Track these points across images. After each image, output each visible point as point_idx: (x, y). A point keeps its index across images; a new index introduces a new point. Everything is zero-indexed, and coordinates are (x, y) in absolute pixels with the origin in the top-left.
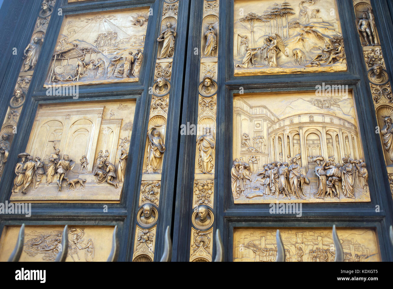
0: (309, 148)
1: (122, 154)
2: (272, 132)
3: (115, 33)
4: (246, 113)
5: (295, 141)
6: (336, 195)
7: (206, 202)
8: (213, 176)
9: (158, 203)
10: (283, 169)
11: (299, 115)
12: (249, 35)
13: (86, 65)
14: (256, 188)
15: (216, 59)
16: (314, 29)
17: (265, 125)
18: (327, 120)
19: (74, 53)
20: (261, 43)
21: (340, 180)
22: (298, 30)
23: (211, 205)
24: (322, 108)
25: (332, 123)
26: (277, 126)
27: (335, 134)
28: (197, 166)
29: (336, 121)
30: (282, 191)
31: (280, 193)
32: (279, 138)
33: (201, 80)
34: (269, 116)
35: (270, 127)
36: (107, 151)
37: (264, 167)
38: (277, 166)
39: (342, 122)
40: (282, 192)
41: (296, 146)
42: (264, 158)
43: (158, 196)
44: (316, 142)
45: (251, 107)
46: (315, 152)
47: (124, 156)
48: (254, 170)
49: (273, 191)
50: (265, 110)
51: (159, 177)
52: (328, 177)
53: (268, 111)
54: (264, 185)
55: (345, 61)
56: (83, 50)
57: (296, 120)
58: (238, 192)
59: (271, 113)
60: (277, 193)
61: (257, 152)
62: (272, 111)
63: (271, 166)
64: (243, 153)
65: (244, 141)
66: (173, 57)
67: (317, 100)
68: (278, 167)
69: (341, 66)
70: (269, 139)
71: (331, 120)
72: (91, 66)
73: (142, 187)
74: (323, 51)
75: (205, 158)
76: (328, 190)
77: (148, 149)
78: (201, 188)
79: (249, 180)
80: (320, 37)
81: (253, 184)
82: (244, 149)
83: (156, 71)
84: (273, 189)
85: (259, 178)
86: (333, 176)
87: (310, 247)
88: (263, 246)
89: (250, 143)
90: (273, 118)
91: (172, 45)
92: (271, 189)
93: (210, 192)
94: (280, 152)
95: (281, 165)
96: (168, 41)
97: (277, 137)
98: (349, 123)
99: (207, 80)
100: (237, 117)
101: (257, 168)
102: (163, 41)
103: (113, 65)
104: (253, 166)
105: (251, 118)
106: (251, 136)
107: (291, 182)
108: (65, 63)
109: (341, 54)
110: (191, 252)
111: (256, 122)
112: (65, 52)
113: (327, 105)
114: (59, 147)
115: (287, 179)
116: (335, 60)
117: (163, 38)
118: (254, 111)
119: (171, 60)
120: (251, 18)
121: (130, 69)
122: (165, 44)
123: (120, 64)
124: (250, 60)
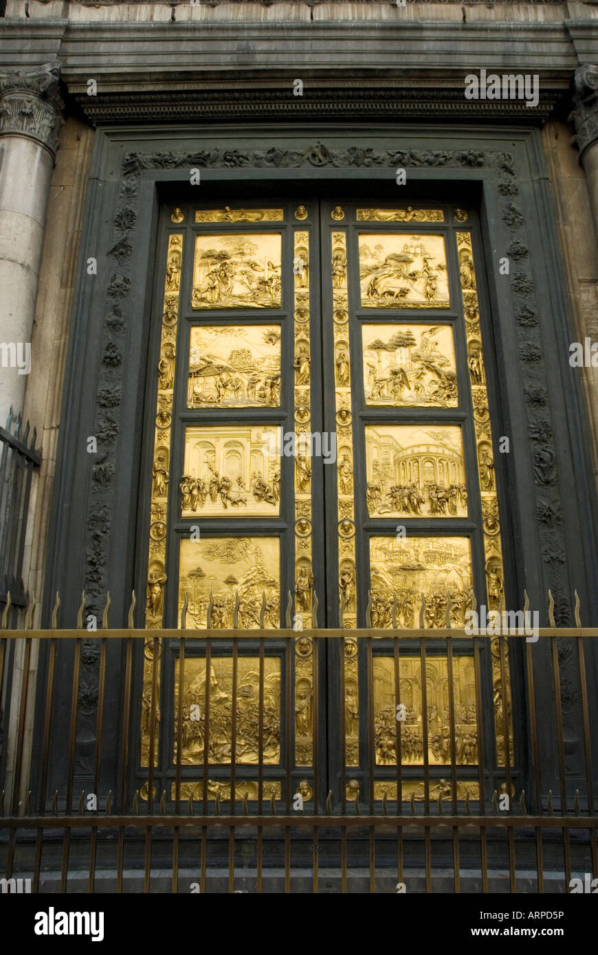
0: (426, 474)
1: (275, 477)
3: (249, 352)
4: (376, 441)
5: (415, 468)
6: (444, 512)
7: (349, 517)
8: (352, 496)
9: (310, 518)
10: (406, 491)
11: (419, 446)
12: (377, 366)
13: (225, 386)
15: (349, 390)
16: (433, 364)
17: (392, 453)
18: (440, 450)
19: (209, 371)
20: (387, 375)
21: (447, 501)
22: (417, 365)
23: (353, 519)
24: (436, 440)
25: (443, 453)
26: (401, 455)
28: (339, 488)
29: (447, 452)
30: (405, 508)
31: (404, 510)
32: (403, 464)
33: (337, 410)
34: (394, 445)
35: (395, 455)
36: (259, 473)
37: (391, 489)
38: (401, 488)
39: (451, 452)
41: (416, 472)
42: (391, 481)
43: (310, 512)
44: (430, 469)
45: (380, 437)
46: (430, 477)
47: (278, 478)
48: (383, 491)
49: (399, 509)
51: (309, 497)
52: (439, 499)
53: (393, 441)
54: (391, 503)
55: (456, 399)
56: (218, 368)
57: (416, 450)
58: (372, 509)
59: (396, 442)
60: (402, 510)
61: (385, 476)
62: (397, 440)
63: (397, 489)
65: (375, 466)
66: (309, 383)
67: (433, 433)
69: (453, 403)
70: (395, 464)
71: (443, 451)
72: (229, 387)
73: (296, 505)
74: (440, 387)
75: (346, 481)
76: (439, 509)
77: (296, 472)
78: (343, 505)
79: (380, 499)
80: (439, 375)
81: (383, 503)
82: (375, 473)
83: (295, 398)
84: (399, 506)
85: (387, 497)
86: (443, 498)
87: (424, 549)
88: (390, 549)
89: (380, 468)
90: (398, 447)
91: (308, 372)
92: (397, 507)
93: (350, 509)
94: (404, 476)
95: (404, 488)
96: (305, 367)
97: (401, 464)
98: (457, 454)
99: (344, 412)
100: (369, 445)
101: (387, 489)
102: (300, 367)
103: (252, 387)
104: (383, 488)
105: (380, 446)
106: (381, 462)
107: (412, 502)
108: (201, 380)
109: (454, 392)
110: (340, 553)
111: (384, 450)
112: (201, 370)
113: (441, 437)
114: (216, 469)
115: (409, 499)
116: (448, 396)
117: (298, 363)
118: (382, 440)
119: (308, 387)
120: (378, 346)
121: (271, 394)
122: (302, 370)
123: (258, 386)
124: (379, 393)
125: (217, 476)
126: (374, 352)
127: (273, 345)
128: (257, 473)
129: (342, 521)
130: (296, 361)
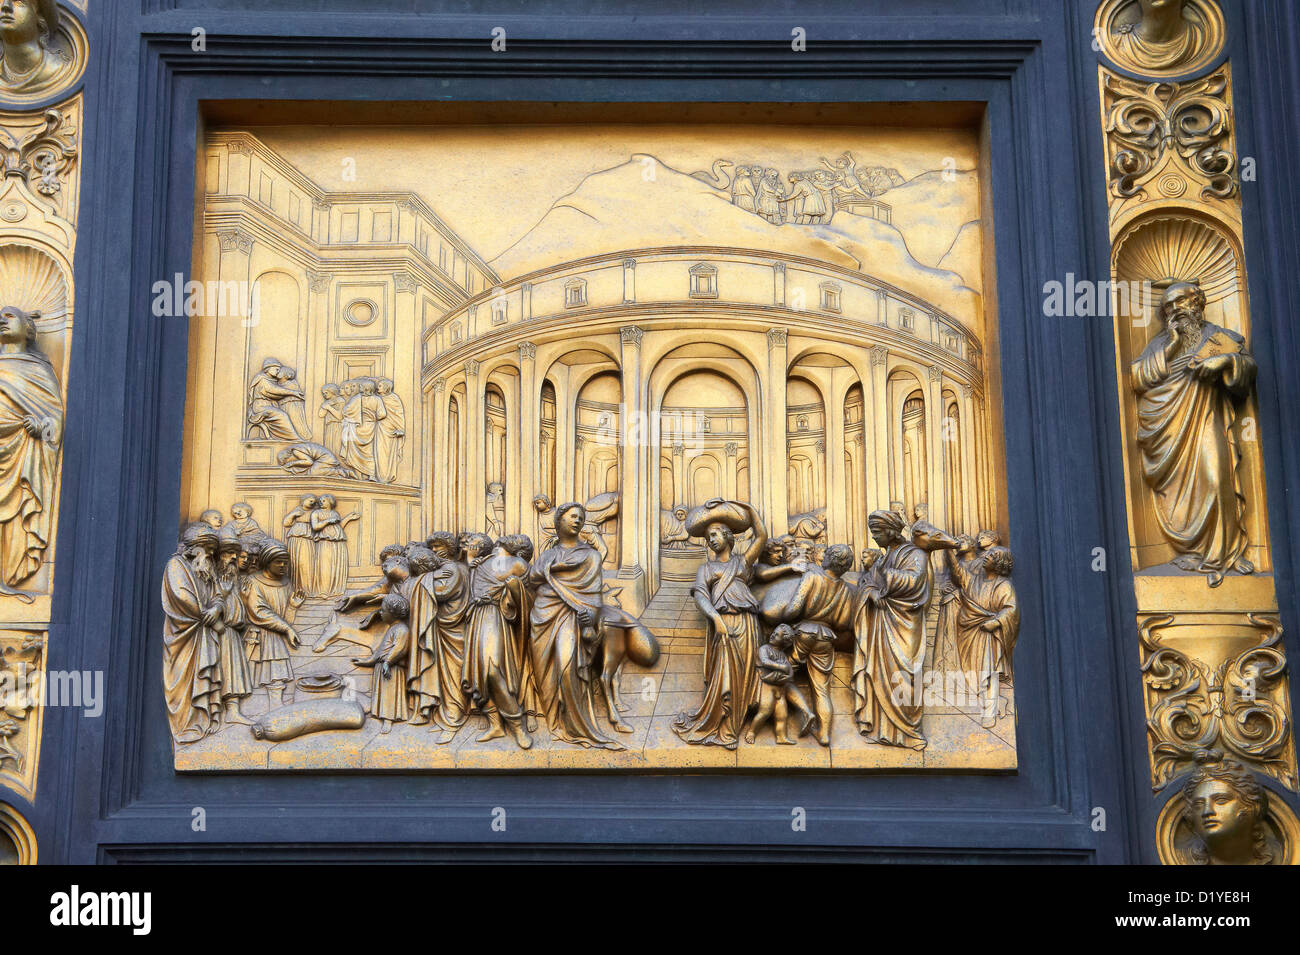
0: (677, 460)
2: (446, 359)
4: (283, 235)
5: (591, 418)
6: (809, 730)
8: (41, 610)
11: (628, 259)
14: (322, 682)
17: (407, 312)
18: (804, 292)
21: (846, 646)
23: (24, 781)
25: (828, 313)
26: (481, 321)
27: (845, 377)
29: (858, 304)
30: (480, 700)
31: (465, 713)
32: (492, 391)
34: (434, 257)
35: (437, 328)
37: (383, 561)
38: (465, 554)
39: (895, 308)
40: (481, 706)
42: (386, 512)
45: (323, 200)
46: (712, 482)
48: (316, 581)
49: (426, 701)
50: (409, 223)
53: (428, 229)
54: (371, 665)
57: (605, 288)
58: (203, 703)
60: (453, 712)
64: (253, 480)
65: (262, 406)
68: (470, 560)
71: (828, 293)
76: (765, 696)
79: (283, 634)
81: (306, 662)
82: (262, 456)
84: (428, 685)
89: (305, 419)
92: (415, 686)
94: (494, 475)
95: (489, 551)
97: (477, 388)
98: (937, 315)
100: (228, 257)
104: (315, 557)
105: (320, 266)
106: (314, 378)
107: (541, 644)
111: (349, 294)
115: (519, 629)
118: (334, 225)
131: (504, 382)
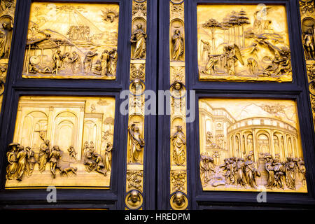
1: (108, 147)
2: (230, 132)
3: (87, 27)
4: (209, 114)
5: (249, 141)
6: (281, 187)
7: (181, 189)
8: (185, 168)
9: (142, 189)
10: (241, 164)
11: (252, 119)
12: (210, 42)
13: (62, 58)
14: (219, 178)
15: (184, 64)
16: (266, 41)
17: (225, 125)
18: (275, 123)
19: (47, 43)
20: (221, 51)
21: (285, 174)
22: (251, 41)
23: (185, 191)
24: (270, 113)
25: (278, 127)
26: (234, 127)
27: (281, 135)
28: (172, 159)
29: (282, 125)
30: (240, 181)
31: (238, 183)
32: (236, 136)
33: (171, 83)
34: (228, 118)
35: (229, 128)
36: (92, 143)
37: (225, 161)
39: (286, 126)
41: (250, 145)
42: (224, 154)
43: (142, 184)
44: (265, 142)
45: (213, 109)
46: (265, 150)
47: (111, 148)
48: (217, 163)
49: (233, 181)
50: (224, 112)
51: (141, 167)
52: (275, 172)
53: (226, 113)
54: (225, 176)
55: (291, 73)
56: (56, 41)
57: (250, 123)
58: (206, 181)
59: (230, 115)
61: (219, 148)
62: (231, 113)
63: (231, 161)
64: (208, 149)
65: (208, 138)
66: (145, 58)
67: (266, 106)
68: (236, 161)
69: (287, 77)
70: (228, 137)
71: (278, 123)
72: (67, 59)
73: (127, 176)
74: (273, 62)
75: (178, 151)
76: (275, 182)
77: (129, 142)
78: (176, 177)
79: (214, 171)
80: (271, 49)
81: (217, 175)
82: (208, 145)
83: (131, 72)
84: (233, 179)
85: (221, 170)
86: (279, 171)
89: (213, 140)
90: (231, 119)
91: (144, 47)
92: (231, 179)
93: (183, 180)
94: (237, 148)
95: (238, 160)
96: (141, 43)
97: (234, 136)
98: (292, 127)
99: (178, 84)
100: (202, 117)
101: (220, 161)
102: (136, 43)
103: (89, 61)
104: (216, 160)
105: (214, 118)
106: (214, 135)
107: (247, 174)
108: (39, 52)
109: (288, 67)
111: (217, 123)
112: (39, 42)
113: (275, 111)
114: (47, 138)
115: (244, 172)
116: (282, 71)
117: (135, 39)
118: (215, 113)
119: (144, 62)
120: (212, 25)
121: (107, 67)
122: (138, 46)
123: (95, 59)
124: (213, 67)
125: (47, 145)
126: (209, 30)
127: (112, 22)
128: (89, 143)
129: (175, 193)
130: (132, 37)
131: (238, 135)
